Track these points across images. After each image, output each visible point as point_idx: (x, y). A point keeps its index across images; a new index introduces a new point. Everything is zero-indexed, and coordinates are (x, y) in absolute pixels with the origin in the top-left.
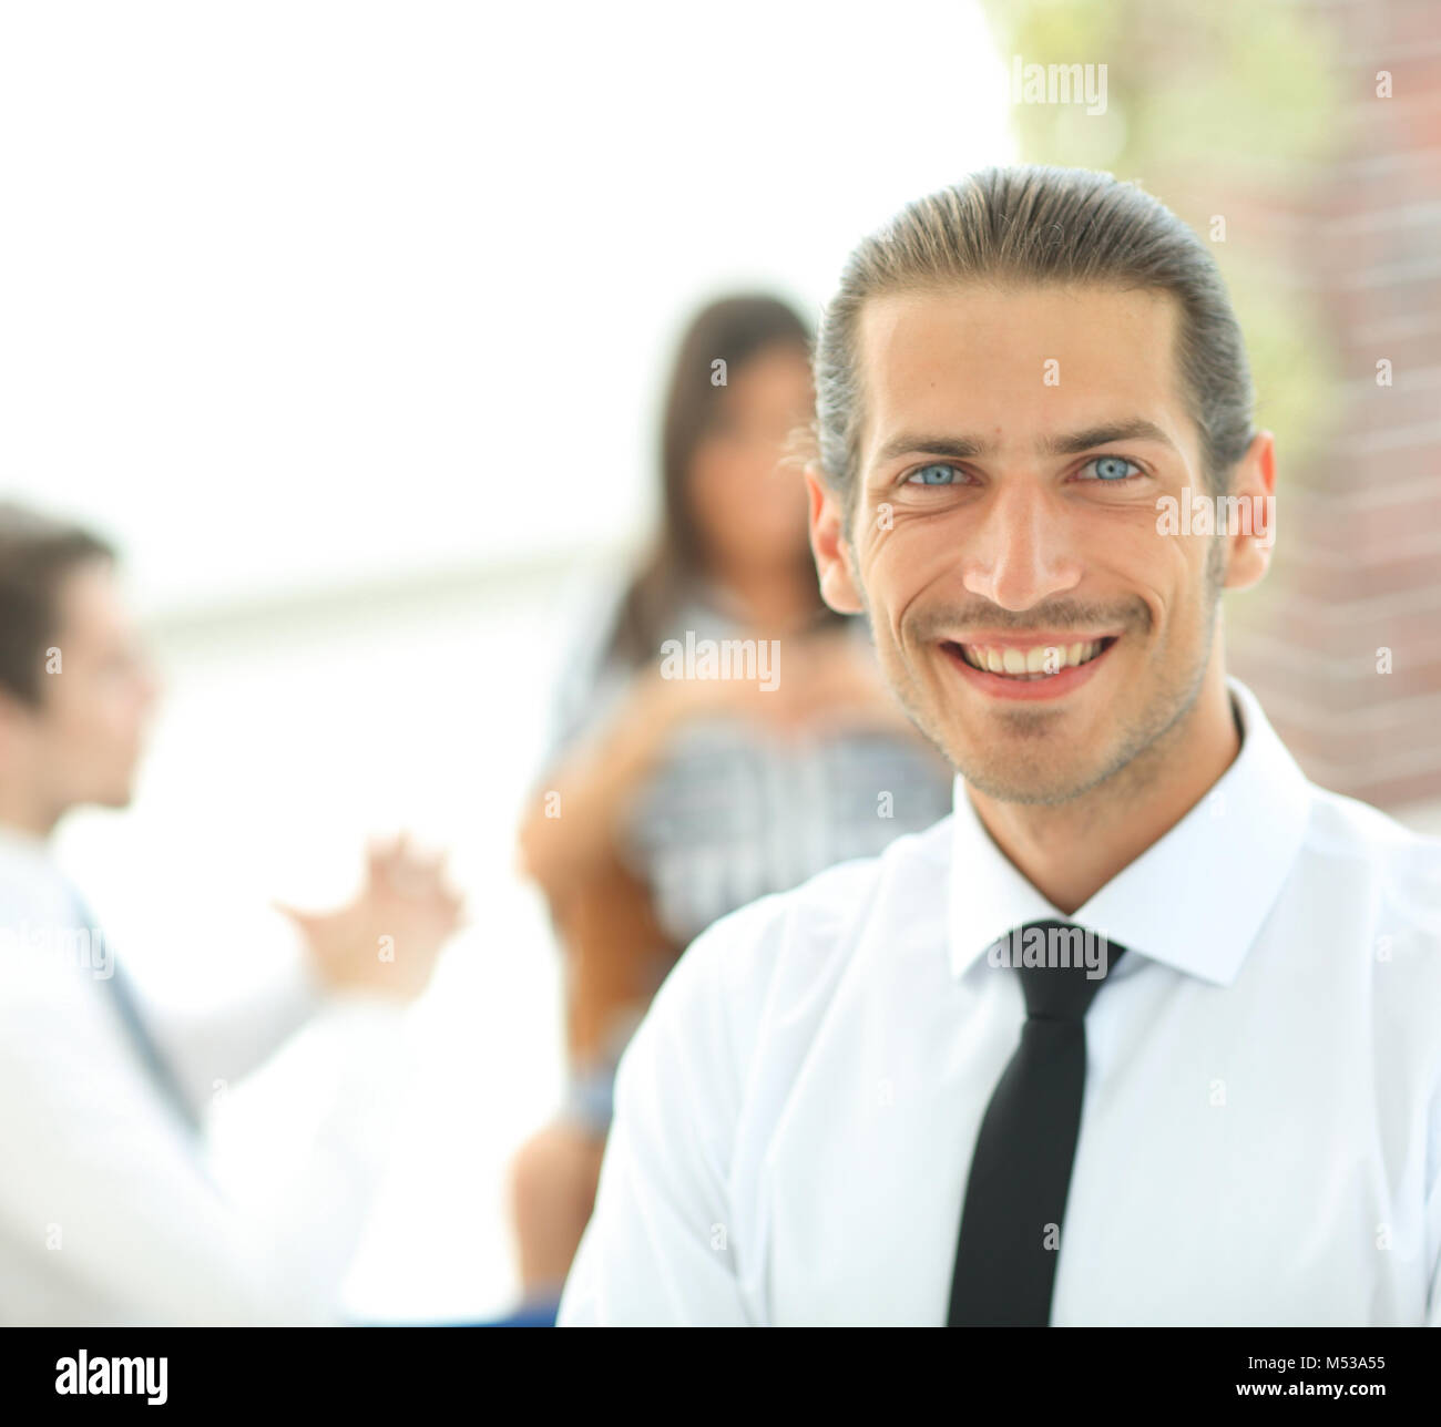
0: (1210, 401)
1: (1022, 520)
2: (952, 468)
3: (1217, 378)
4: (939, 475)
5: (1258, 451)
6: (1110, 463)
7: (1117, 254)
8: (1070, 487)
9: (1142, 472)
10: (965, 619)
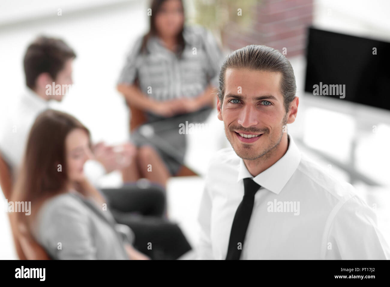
0: (286, 91)
1: (248, 112)
2: (238, 100)
3: (287, 87)
4: (236, 101)
5: (296, 99)
6: (266, 102)
7: (270, 65)
8: (259, 106)
9: (272, 104)
10: (238, 129)
